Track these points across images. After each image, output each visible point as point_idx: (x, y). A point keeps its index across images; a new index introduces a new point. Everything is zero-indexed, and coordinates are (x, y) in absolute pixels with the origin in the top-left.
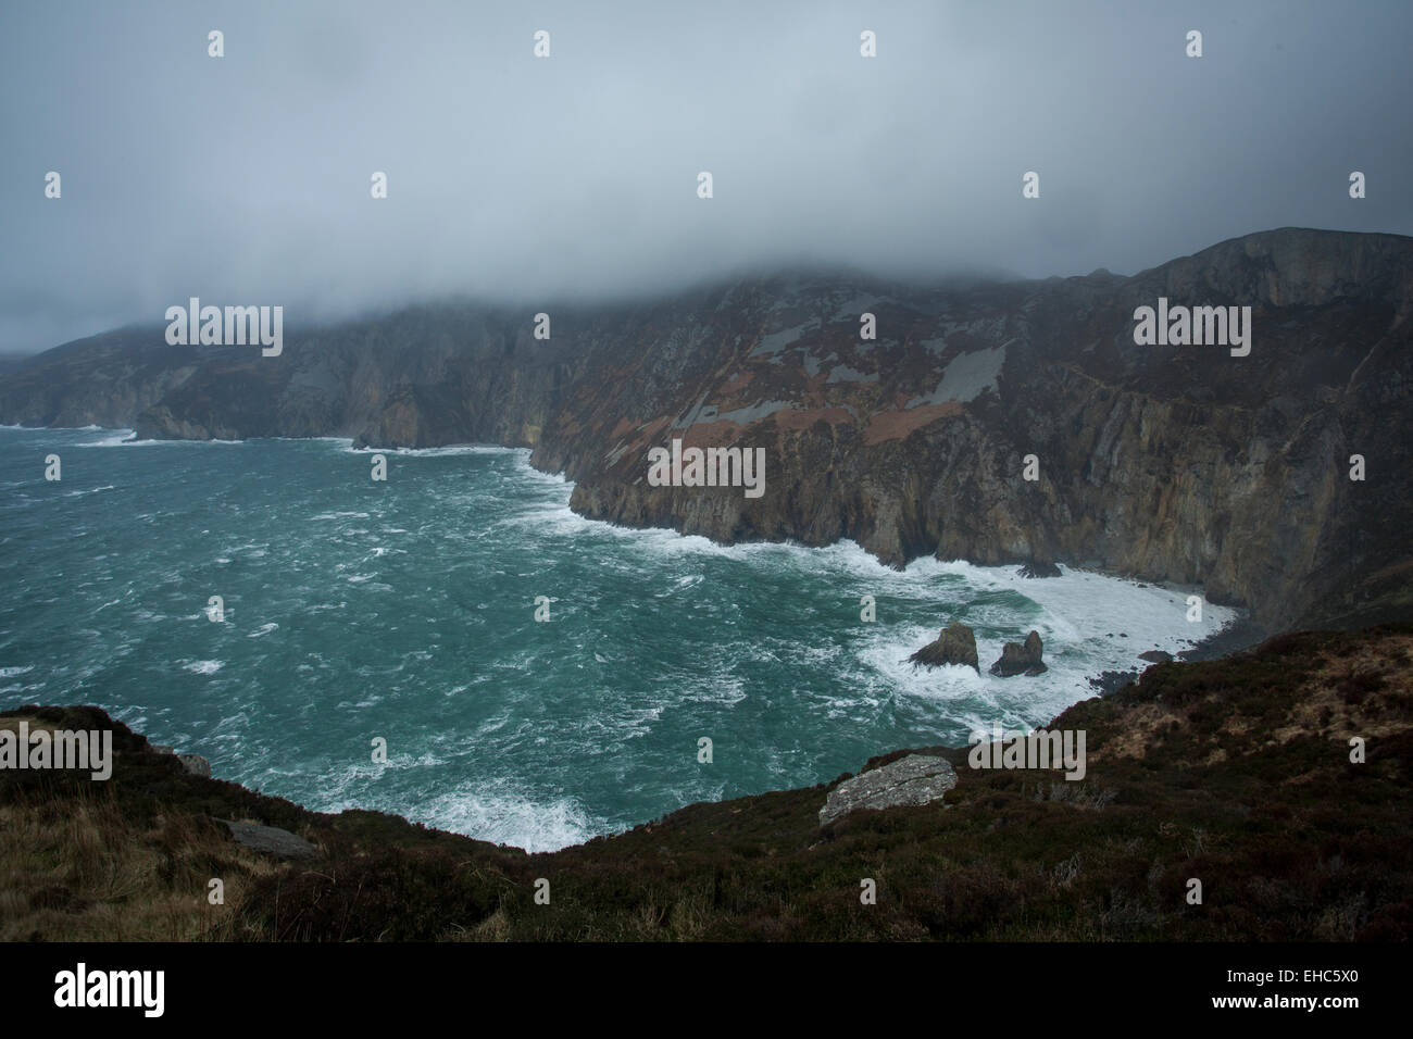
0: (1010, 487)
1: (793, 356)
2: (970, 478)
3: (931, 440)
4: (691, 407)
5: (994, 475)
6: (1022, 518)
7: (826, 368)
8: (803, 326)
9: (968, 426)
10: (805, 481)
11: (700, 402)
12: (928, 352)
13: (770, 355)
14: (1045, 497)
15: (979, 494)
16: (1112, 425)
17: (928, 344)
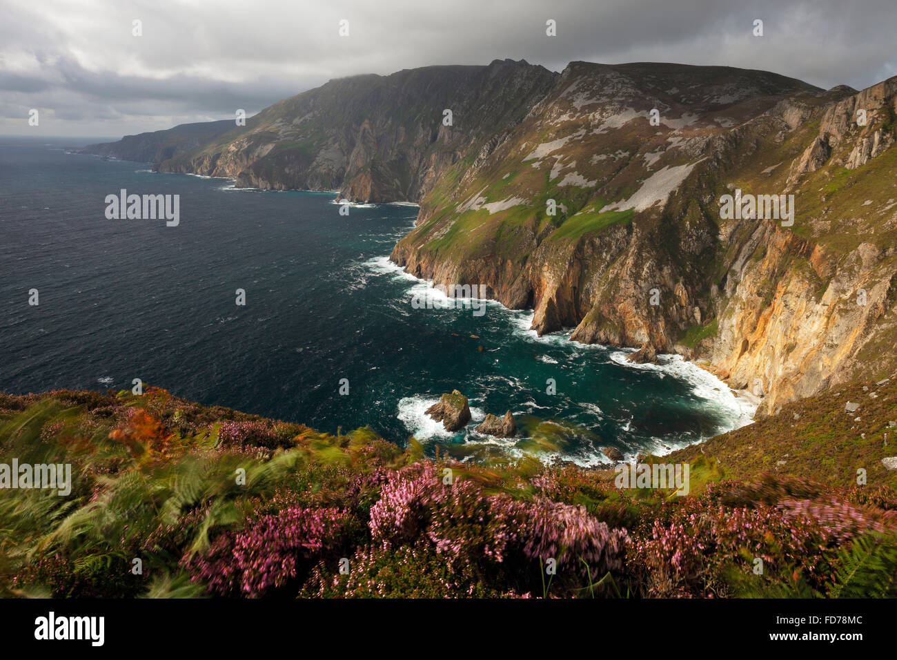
0: (641, 288)
1: (548, 162)
2: (617, 275)
3: (597, 241)
4: (473, 196)
5: (630, 276)
6: (644, 314)
7: (563, 173)
8: (569, 137)
9: (630, 233)
10: (509, 261)
11: (479, 194)
12: (644, 164)
13: (536, 160)
14: (676, 299)
15: (617, 289)
16: (751, 245)
17: (648, 156)
